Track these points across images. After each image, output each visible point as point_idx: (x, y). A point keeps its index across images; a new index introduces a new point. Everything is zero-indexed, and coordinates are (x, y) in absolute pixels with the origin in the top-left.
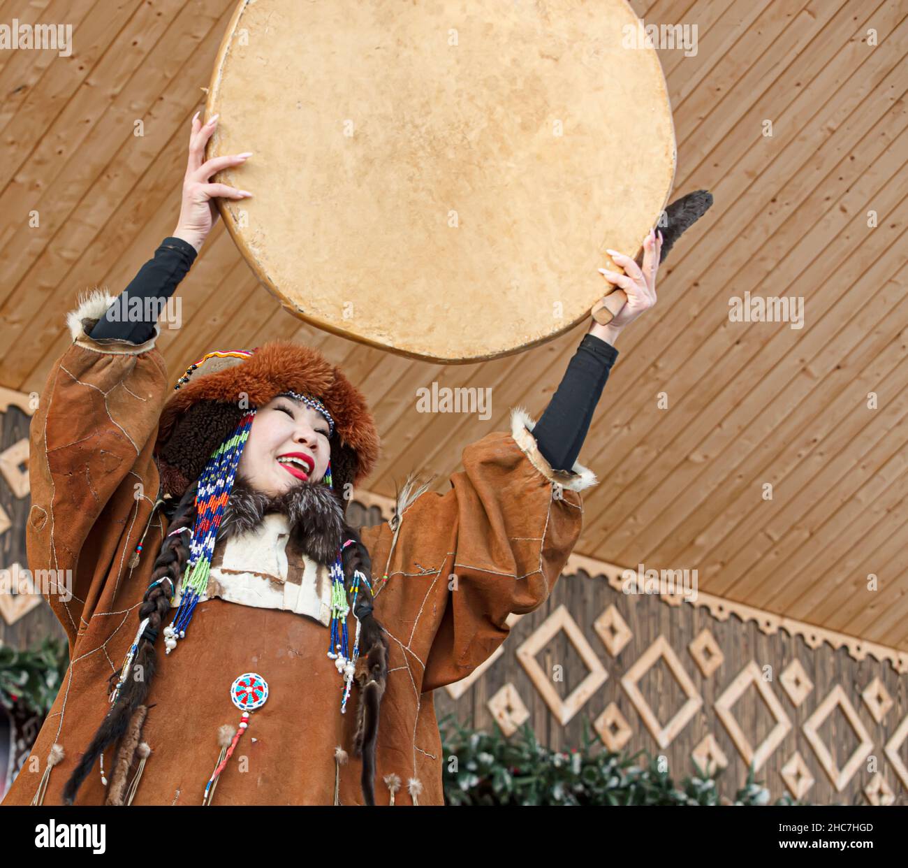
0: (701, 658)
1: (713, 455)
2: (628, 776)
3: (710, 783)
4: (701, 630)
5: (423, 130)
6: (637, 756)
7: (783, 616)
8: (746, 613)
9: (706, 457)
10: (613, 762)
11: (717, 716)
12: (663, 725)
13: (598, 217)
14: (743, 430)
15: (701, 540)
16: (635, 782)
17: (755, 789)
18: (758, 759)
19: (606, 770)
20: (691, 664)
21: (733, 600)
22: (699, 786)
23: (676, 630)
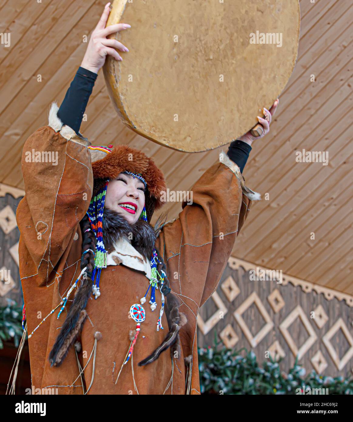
0: (273, 303)
1: (282, 204)
2: (236, 360)
3: (276, 365)
4: (274, 289)
5: (203, 42)
6: (240, 351)
7: (314, 283)
8: (296, 282)
9: (278, 205)
10: (229, 354)
11: (281, 332)
12: (254, 336)
13: (261, 88)
14: (297, 192)
15: (275, 246)
16: (239, 364)
17: (298, 368)
18: (300, 354)
19: (225, 358)
20: (268, 306)
21: (290, 275)
22: (270, 366)
23: (261, 289)
